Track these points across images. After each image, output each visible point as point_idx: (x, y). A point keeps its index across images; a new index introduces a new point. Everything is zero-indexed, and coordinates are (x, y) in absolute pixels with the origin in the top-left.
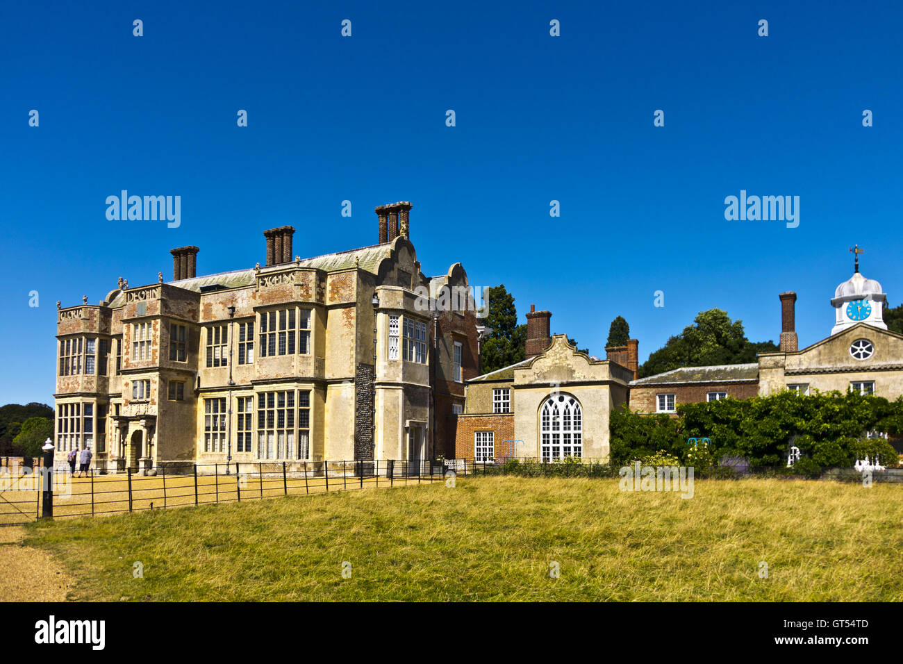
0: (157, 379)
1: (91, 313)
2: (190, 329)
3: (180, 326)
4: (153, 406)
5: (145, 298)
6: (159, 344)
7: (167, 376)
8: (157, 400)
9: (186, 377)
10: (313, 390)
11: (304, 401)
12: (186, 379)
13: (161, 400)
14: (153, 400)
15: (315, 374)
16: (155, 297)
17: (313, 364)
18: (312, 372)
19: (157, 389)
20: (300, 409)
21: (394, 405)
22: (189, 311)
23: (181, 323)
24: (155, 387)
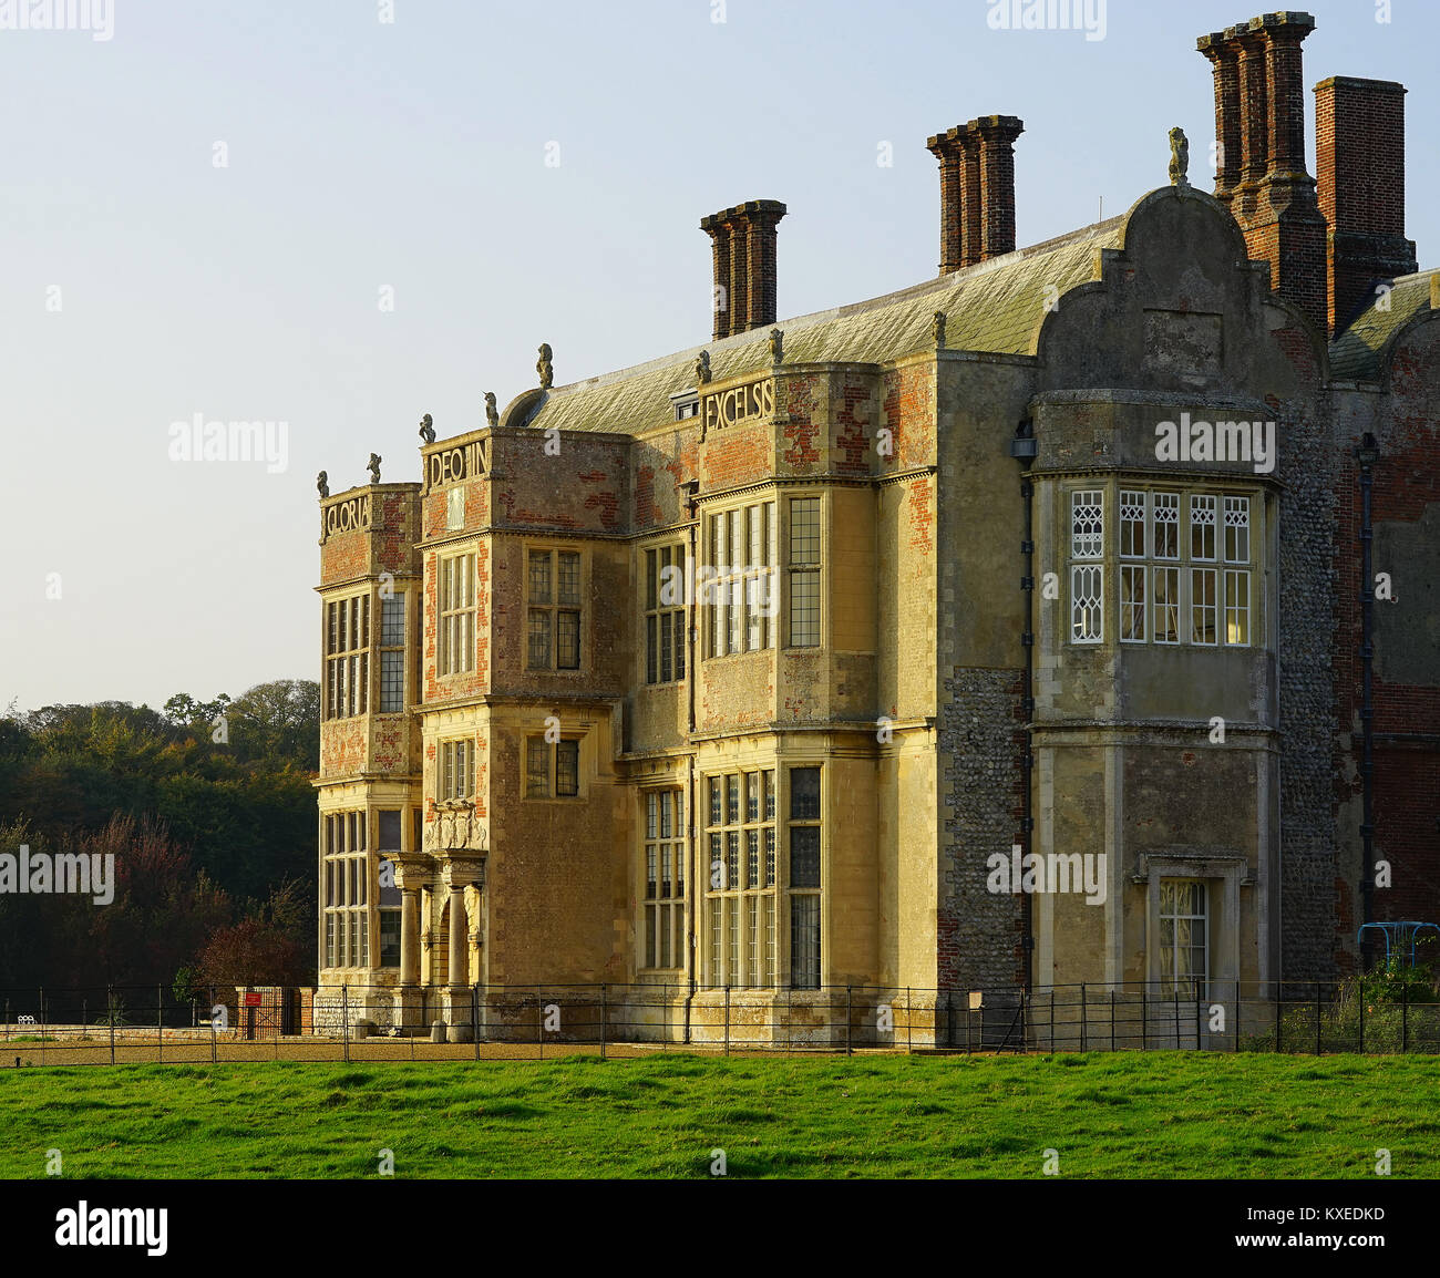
0: (487, 735)
1: (390, 508)
2: (596, 560)
3: (561, 554)
4: (480, 820)
5: (464, 476)
6: (489, 620)
7: (518, 723)
8: (486, 803)
9: (583, 717)
10: (827, 760)
11: (806, 799)
12: (586, 725)
13: (497, 800)
14: (480, 800)
15: (832, 709)
16: (482, 471)
17: (825, 678)
18: (825, 703)
19: (488, 766)
20: (792, 828)
21: (1089, 802)
22: (592, 501)
23: (565, 542)
24: (483, 757)
